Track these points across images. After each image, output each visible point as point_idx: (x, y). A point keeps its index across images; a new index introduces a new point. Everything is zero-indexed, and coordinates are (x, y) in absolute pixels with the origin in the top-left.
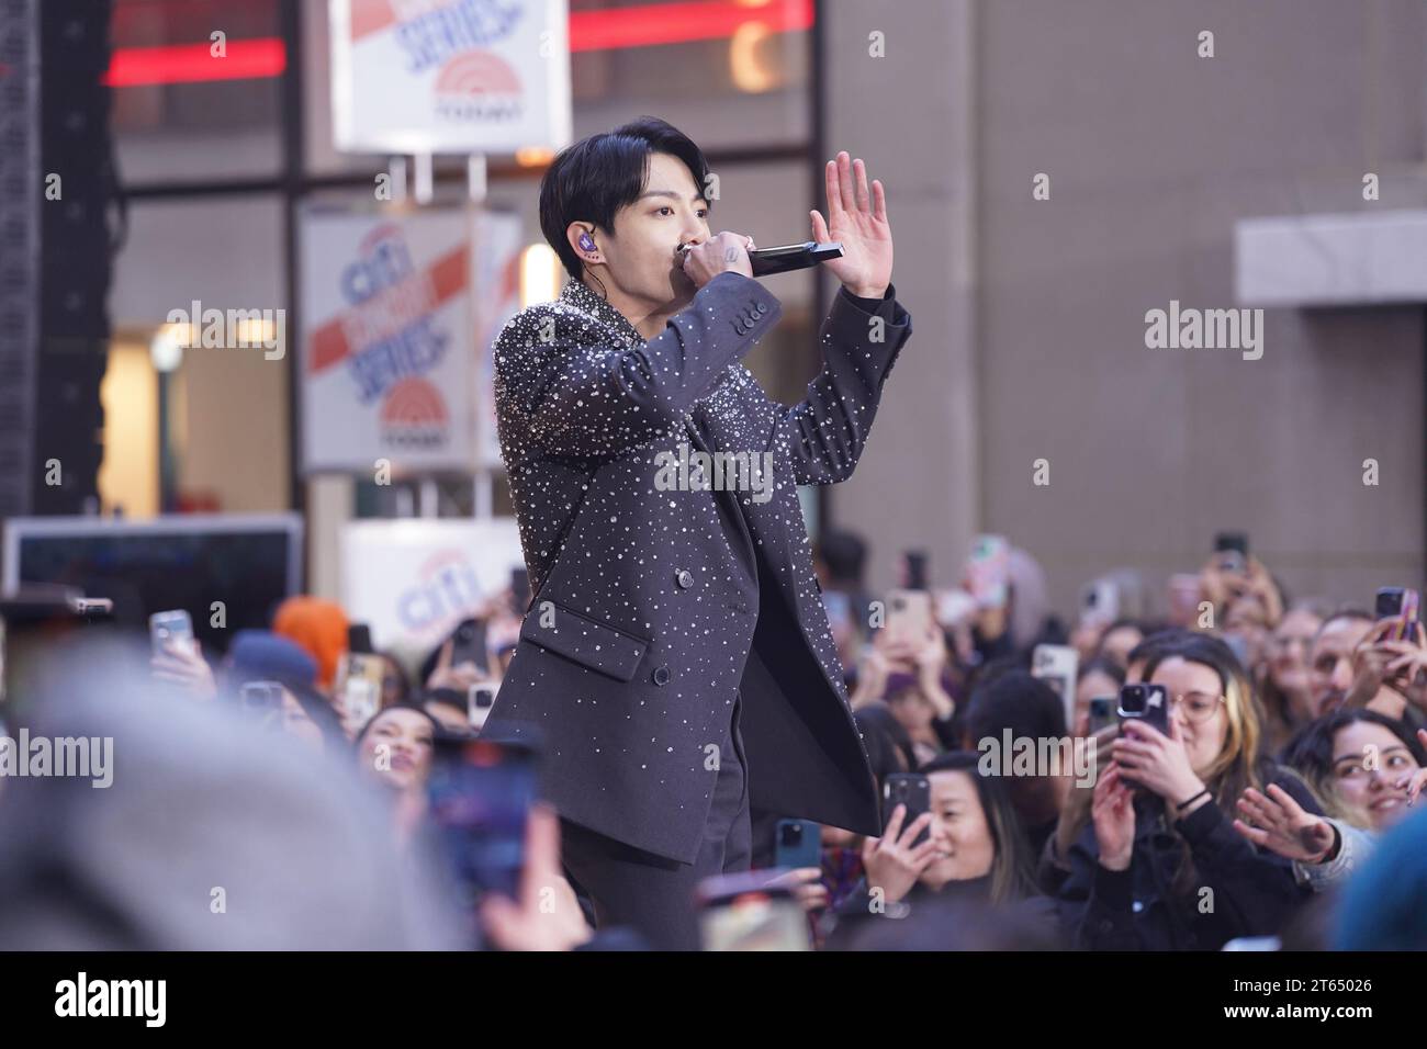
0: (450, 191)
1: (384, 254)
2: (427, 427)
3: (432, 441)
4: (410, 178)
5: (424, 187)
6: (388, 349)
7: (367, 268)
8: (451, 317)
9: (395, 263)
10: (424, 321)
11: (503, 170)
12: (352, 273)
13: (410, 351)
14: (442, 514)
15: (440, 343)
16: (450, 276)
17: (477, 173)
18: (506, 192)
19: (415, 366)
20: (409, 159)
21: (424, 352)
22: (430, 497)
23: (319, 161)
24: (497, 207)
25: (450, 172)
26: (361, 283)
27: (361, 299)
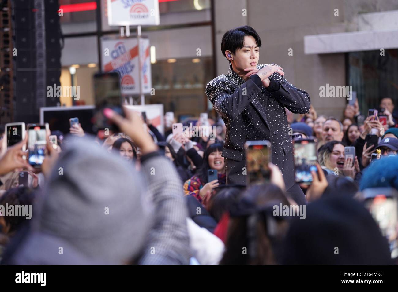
0: (133, 34)
1: (120, 48)
2: (130, 86)
3: (131, 88)
4: (125, 31)
5: (128, 34)
6: (121, 68)
7: (116, 51)
8: (135, 61)
9: (122, 50)
10: (129, 62)
11: (145, 29)
12: (113, 52)
13: (126, 69)
14: (134, 104)
15: (133, 67)
16: (135, 52)
17: (139, 29)
18: (145, 34)
19: (127, 72)
20: (125, 27)
21: (129, 69)
22: (131, 100)
23: (105, 28)
24: (144, 37)
25: (133, 30)
26: (115, 54)
27: (115, 58)
